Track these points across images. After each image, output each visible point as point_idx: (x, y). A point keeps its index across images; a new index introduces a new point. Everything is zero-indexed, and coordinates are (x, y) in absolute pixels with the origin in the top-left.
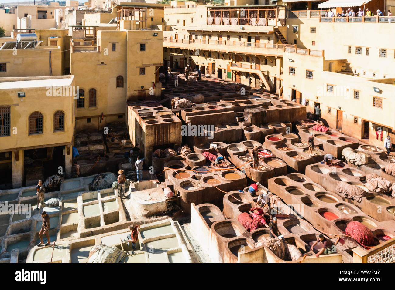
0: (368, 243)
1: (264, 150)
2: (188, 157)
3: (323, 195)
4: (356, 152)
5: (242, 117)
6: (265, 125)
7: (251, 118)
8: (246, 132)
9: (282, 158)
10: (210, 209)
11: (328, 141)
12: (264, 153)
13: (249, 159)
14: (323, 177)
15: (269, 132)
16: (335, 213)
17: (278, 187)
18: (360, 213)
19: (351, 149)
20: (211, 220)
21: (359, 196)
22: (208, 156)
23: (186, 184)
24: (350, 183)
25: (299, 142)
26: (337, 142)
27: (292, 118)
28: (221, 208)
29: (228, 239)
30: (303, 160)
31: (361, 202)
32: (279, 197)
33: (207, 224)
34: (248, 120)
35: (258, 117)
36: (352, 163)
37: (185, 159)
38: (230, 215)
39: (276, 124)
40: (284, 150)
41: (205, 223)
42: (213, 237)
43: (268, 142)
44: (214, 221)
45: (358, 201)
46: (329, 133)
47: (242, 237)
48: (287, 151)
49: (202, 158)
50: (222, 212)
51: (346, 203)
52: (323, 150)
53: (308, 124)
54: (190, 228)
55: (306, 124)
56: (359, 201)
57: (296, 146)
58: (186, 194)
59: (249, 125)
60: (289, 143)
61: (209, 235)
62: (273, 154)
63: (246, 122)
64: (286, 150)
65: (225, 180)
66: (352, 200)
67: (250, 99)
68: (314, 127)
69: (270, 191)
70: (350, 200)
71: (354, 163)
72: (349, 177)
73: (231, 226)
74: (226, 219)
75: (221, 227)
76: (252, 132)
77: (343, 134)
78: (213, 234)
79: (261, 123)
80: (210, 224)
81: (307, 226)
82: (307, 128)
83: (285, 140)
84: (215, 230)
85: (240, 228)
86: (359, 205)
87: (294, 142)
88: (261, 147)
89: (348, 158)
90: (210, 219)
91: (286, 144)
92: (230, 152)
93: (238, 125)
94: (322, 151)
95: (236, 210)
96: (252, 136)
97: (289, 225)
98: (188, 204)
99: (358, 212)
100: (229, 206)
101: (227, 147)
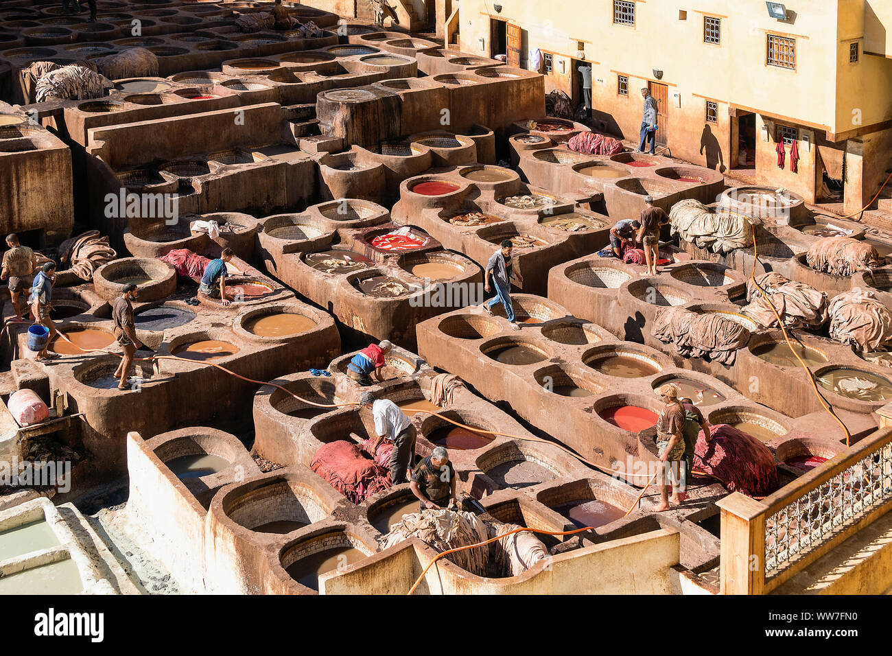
0: (759, 486)
1: (397, 228)
2: (103, 273)
3: (611, 354)
4: (712, 211)
5: (312, 121)
6: (399, 143)
7: (346, 124)
8: (327, 172)
9: (463, 248)
10: (204, 444)
11: (621, 184)
12: (397, 240)
13: (344, 262)
14: (608, 300)
15: (415, 167)
16: (650, 407)
17: (454, 347)
18: (733, 399)
19: (699, 204)
20: (210, 481)
21: (728, 347)
22: (184, 265)
23: (99, 369)
24: (697, 310)
25: (520, 194)
26: (651, 186)
27: (493, 116)
28: (247, 435)
29: (281, 536)
30: (536, 248)
31: (733, 364)
32: (457, 378)
33: (193, 498)
34: (333, 129)
35: (370, 117)
36: (700, 248)
37: (91, 281)
38: (281, 457)
39: (439, 139)
40: (471, 222)
41: (184, 495)
42: (219, 540)
43: (411, 201)
44: (221, 482)
45: (723, 363)
46: (623, 156)
47: (332, 523)
48: (482, 226)
49: (160, 272)
50: (249, 450)
51: (687, 372)
52: (607, 214)
53: (551, 133)
54: (123, 523)
55: (545, 133)
56: (729, 362)
57: (512, 206)
58: (104, 403)
59: (340, 146)
60: (486, 197)
61: (204, 535)
62: (431, 238)
63: (327, 137)
64: (477, 224)
65: (256, 341)
66: (705, 363)
67: (338, 59)
68: (572, 141)
69: (424, 362)
70: (701, 363)
71: (709, 247)
72: (692, 294)
73: (288, 491)
74: (265, 472)
75: (247, 502)
76: (352, 171)
77: (670, 157)
78: (220, 528)
79: (383, 136)
80: (204, 497)
81: (559, 459)
82: (547, 145)
83: (474, 190)
84: (228, 515)
85: (321, 495)
86: (729, 374)
87: (503, 194)
88: (386, 219)
89: (690, 232)
90: (202, 479)
91: (476, 201)
92: (271, 243)
93: (296, 148)
94: (601, 216)
95: (302, 436)
96: (353, 185)
97: (498, 463)
98: (114, 436)
99: (727, 396)
100: (275, 426)
101: (259, 228)
